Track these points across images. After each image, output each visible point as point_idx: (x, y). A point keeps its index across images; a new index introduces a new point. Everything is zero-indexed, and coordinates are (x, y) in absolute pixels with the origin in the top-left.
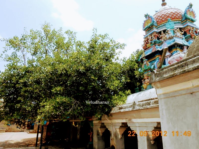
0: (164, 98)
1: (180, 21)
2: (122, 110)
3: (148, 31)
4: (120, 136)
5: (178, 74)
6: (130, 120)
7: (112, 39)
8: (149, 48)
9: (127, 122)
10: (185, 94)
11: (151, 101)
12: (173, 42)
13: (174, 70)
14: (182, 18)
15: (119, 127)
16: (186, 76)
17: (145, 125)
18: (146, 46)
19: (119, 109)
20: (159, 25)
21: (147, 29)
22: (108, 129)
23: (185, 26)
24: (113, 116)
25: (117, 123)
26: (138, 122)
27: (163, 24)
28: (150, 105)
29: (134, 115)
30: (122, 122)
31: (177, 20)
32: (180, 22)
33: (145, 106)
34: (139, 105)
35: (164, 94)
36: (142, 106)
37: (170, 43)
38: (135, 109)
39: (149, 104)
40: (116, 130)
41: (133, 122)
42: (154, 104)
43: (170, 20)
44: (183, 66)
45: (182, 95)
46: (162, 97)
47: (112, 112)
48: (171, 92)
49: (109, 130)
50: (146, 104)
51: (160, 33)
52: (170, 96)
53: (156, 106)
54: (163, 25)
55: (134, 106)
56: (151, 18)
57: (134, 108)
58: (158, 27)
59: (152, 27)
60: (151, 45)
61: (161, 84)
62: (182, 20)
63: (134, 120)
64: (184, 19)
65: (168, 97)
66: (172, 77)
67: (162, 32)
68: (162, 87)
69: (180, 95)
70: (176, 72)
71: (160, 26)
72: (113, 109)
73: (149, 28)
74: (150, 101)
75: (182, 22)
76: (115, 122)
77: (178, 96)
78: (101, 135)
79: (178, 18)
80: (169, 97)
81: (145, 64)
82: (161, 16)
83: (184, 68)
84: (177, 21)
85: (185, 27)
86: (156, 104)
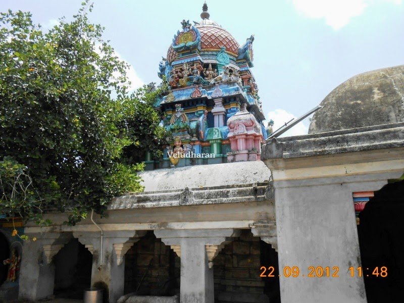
0: (289, 187)
1: (235, 57)
2: (149, 204)
3: (183, 54)
4: (119, 261)
5: (333, 152)
6: (164, 224)
7: (106, 42)
8: (183, 87)
9: (154, 229)
10: (330, 184)
11: (231, 190)
12: (235, 90)
13: (320, 145)
14: (239, 54)
15: (128, 239)
16: (338, 158)
17: (203, 235)
18: (178, 81)
19: (136, 201)
20: (205, 51)
21: (182, 50)
22: (84, 245)
23: (244, 69)
24: (112, 217)
25: (118, 231)
26: (184, 229)
27: (212, 51)
28: (228, 196)
29: (180, 215)
30: (137, 229)
31: (232, 54)
32: (235, 59)
33: (216, 199)
34: (200, 196)
35: (288, 181)
36: (208, 198)
37: (228, 91)
38: (188, 204)
39: (226, 195)
40: (115, 246)
41: (171, 229)
42: (238, 195)
43: (225, 51)
44: (338, 142)
45: (323, 185)
46: (285, 184)
47: (114, 206)
48: (304, 179)
49: (87, 248)
50: (217, 195)
51: (206, 66)
52: (302, 185)
53: (241, 199)
54: (210, 53)
55: (185, 198)
56: (196, 34)
57: (185, 200)
58: (201, 53)
59: (193, 49)
60: (188, 83)
61: (287, 163)
62: (239, 59)
63: (175, 226)
64: (242, 56)
65: (296, 187)
66: (319, 155)
67: (210, 66)
68: (286, 168)
69: (320, 185)
70: (326, 149)
71: (206, 53)
72: (115, 200)
73: (186, 50)
74: (228, 190)
75: (237, 60)
76: (113, 229)
77: (316, 186)
78: (48, 261)
79: (233, 52)
80: (299, 187)
81: (178, 116)
82: (210, 37)
83: (342, 146)
84: (233, 56)
85: (243, 71)
86: (242, 196)
